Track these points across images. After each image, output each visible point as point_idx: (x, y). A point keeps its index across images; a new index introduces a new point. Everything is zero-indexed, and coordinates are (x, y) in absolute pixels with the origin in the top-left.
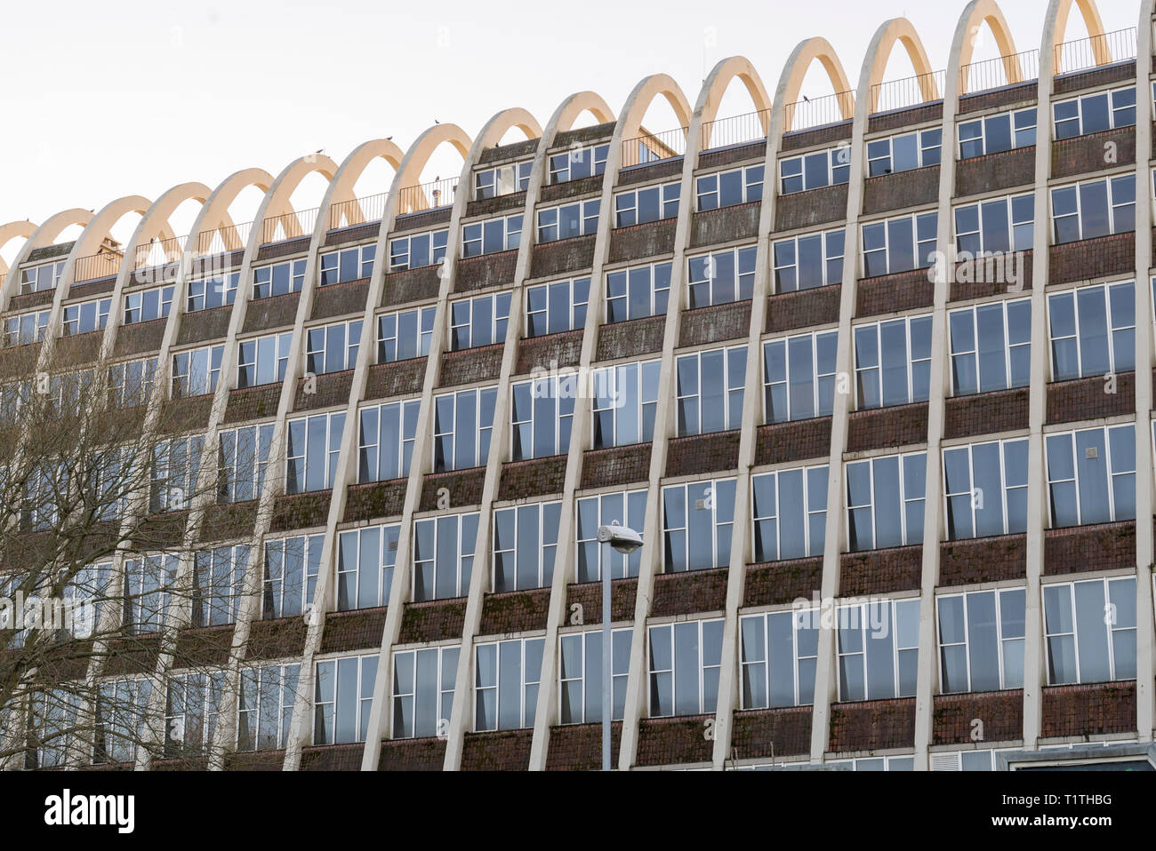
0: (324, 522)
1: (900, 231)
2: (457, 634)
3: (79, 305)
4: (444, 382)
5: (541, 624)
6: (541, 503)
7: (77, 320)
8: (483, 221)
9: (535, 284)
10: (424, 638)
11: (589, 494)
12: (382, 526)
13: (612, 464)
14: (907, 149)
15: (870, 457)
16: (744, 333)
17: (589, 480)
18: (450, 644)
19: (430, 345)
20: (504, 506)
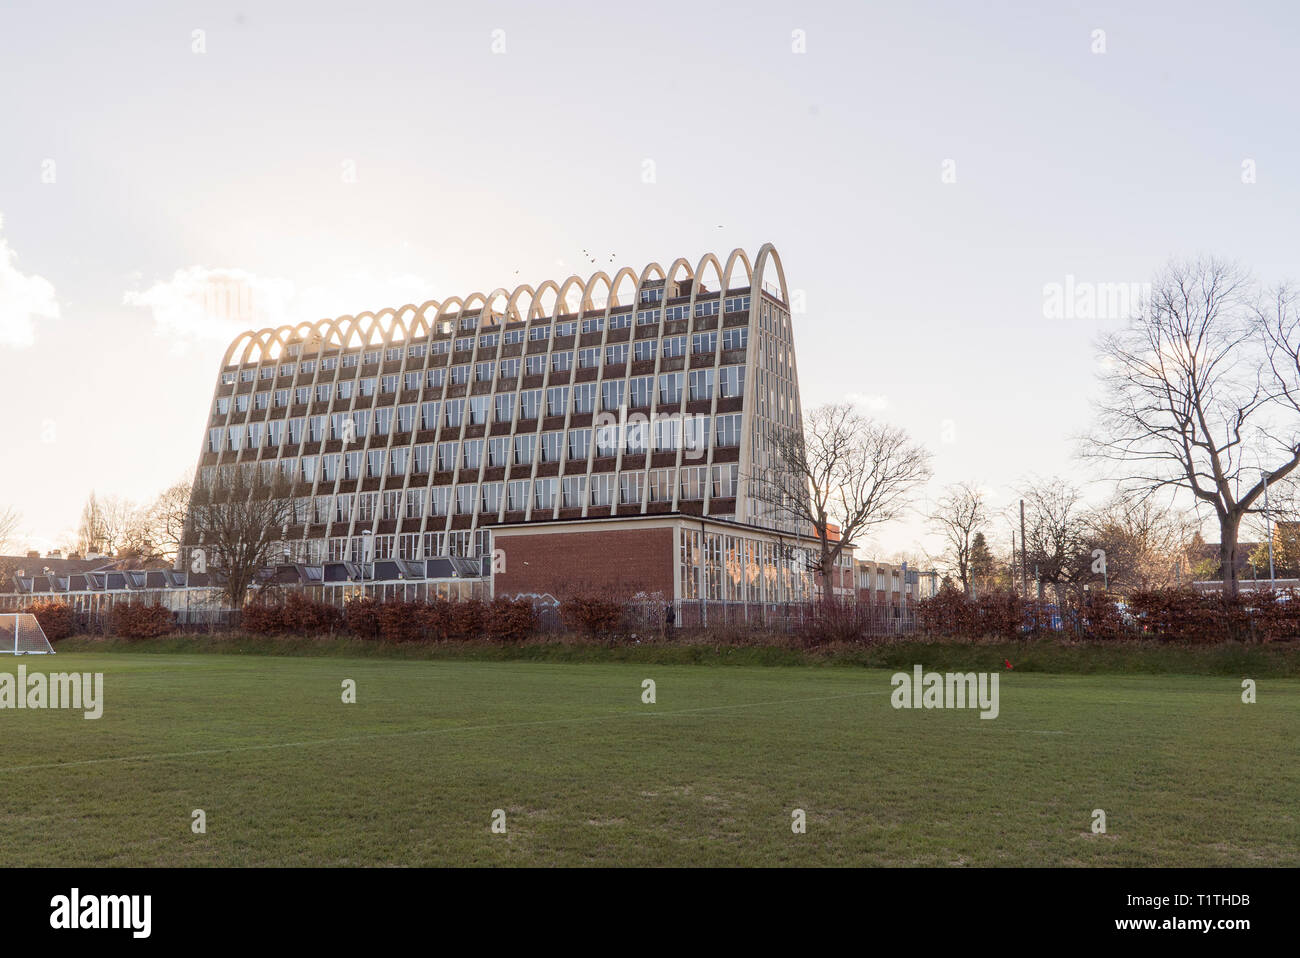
0: (386, 446)
1: (563, 356)
2: (426, 485)
3: (306, 362)
4: (424, 400)
5: (451, 483)
6: (452, 443)
7: (305, 368)
8: (438, 342)
9: (453, 367)
10: (416, 486)
11: (467, 441)
12: (404, 448)
13: (474, 431)
14: (567, 329)
15: (548, 433)
16: (515, 389)
17: (467, 436)
18: (424, 488)
19: (420, 385)
20: (441, 443)
